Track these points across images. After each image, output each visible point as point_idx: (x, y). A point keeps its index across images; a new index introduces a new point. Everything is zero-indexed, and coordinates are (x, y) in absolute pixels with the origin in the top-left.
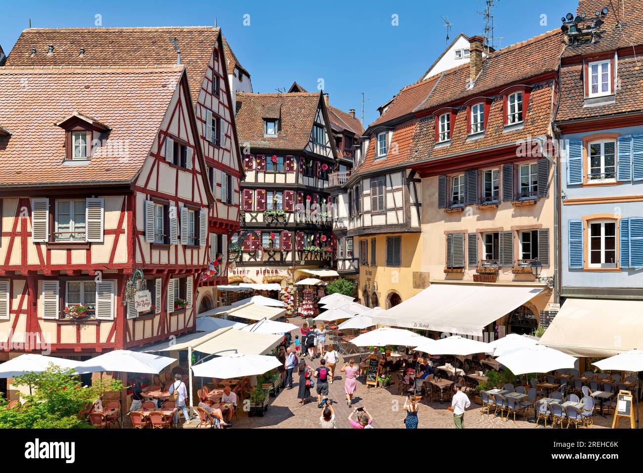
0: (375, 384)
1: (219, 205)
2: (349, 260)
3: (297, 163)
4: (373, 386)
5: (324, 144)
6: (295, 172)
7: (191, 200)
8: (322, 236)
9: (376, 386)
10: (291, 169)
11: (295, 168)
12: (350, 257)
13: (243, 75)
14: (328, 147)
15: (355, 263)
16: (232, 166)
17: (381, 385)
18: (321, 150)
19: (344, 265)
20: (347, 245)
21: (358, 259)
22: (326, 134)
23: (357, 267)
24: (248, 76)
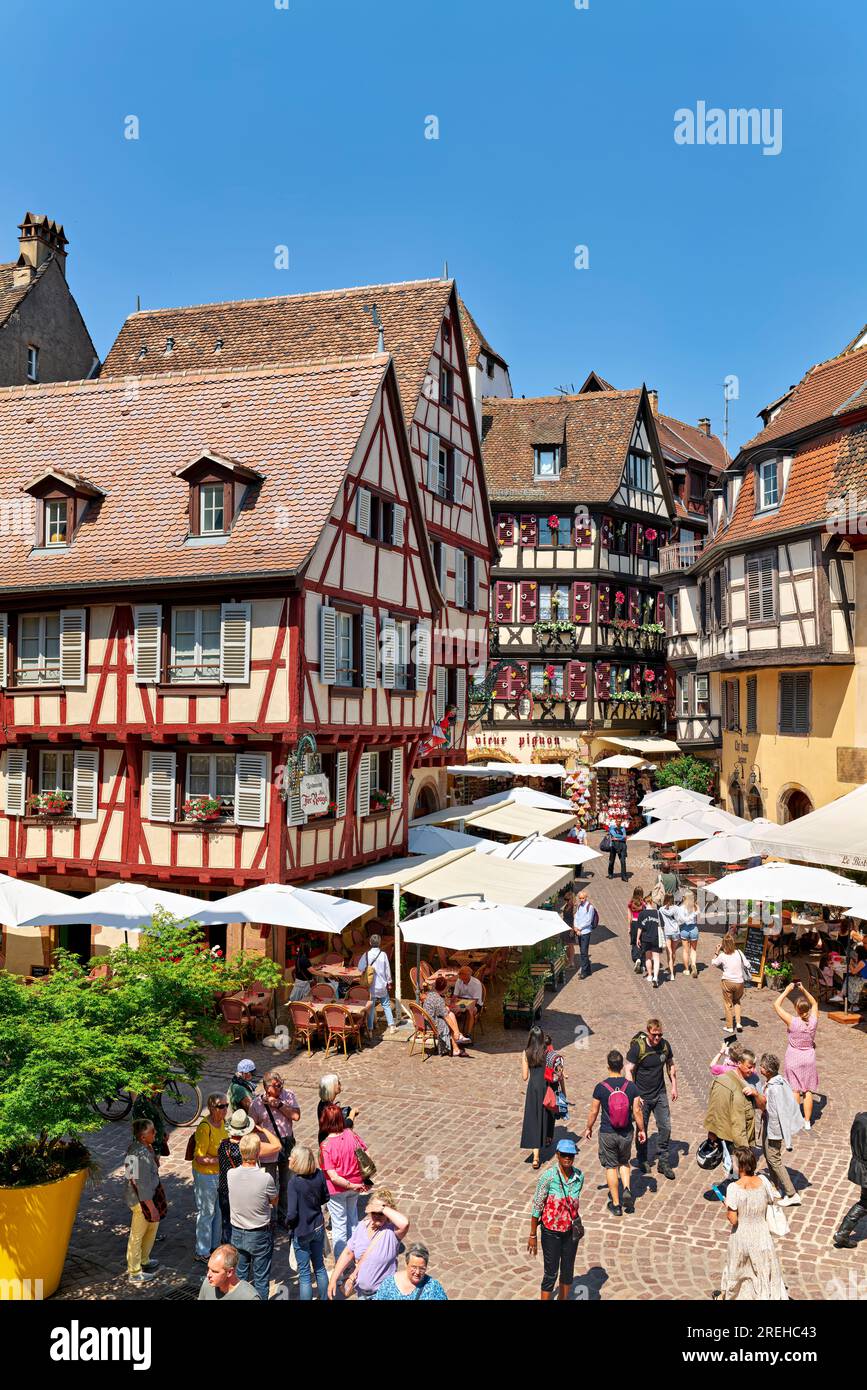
0: (759, 980)
1: (452, 612)
2: (701, 719)
3: (598, 528)
4: (755, 984)
5: (649, 489)
6: (593, 547)
7: (401, 605)
8: (647, 671)
9: (760, 986)
10: (586, 540)
11: (593, 539)
12: (703, 715)
13: (495, 366)
14: (658, 496)
15: (714, 726)
16: (475, 539)
17: (770, 982)
18: (645, 502)
19: (690, 730)
20: (697, 689)
21: (719, 718)
22: (654, 470)
23: (716, 734)
24: (504, 367)
